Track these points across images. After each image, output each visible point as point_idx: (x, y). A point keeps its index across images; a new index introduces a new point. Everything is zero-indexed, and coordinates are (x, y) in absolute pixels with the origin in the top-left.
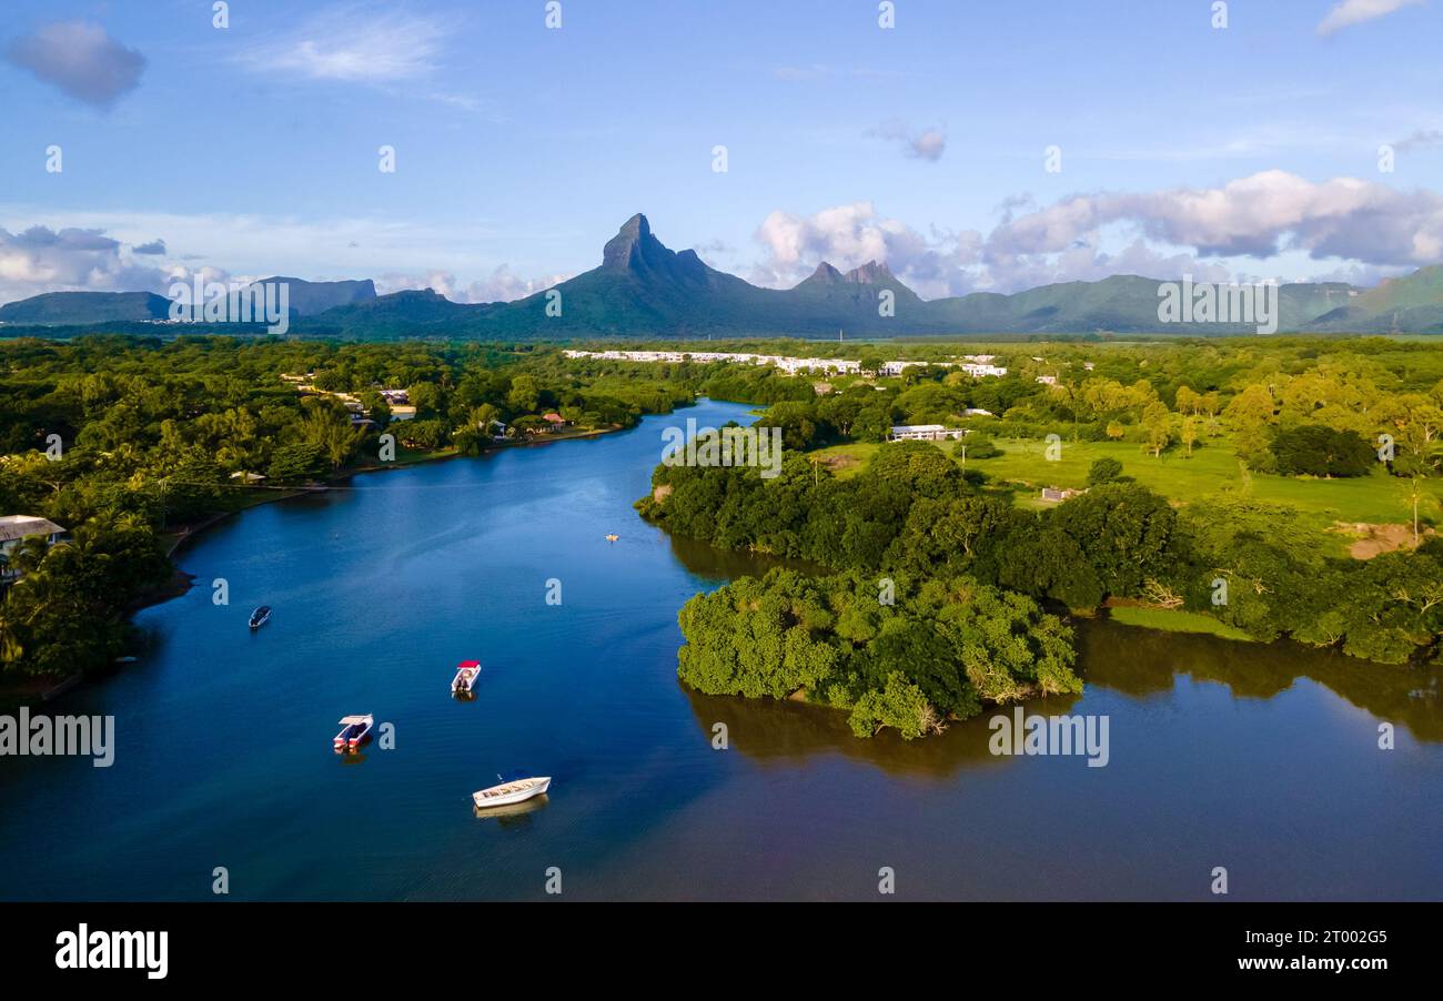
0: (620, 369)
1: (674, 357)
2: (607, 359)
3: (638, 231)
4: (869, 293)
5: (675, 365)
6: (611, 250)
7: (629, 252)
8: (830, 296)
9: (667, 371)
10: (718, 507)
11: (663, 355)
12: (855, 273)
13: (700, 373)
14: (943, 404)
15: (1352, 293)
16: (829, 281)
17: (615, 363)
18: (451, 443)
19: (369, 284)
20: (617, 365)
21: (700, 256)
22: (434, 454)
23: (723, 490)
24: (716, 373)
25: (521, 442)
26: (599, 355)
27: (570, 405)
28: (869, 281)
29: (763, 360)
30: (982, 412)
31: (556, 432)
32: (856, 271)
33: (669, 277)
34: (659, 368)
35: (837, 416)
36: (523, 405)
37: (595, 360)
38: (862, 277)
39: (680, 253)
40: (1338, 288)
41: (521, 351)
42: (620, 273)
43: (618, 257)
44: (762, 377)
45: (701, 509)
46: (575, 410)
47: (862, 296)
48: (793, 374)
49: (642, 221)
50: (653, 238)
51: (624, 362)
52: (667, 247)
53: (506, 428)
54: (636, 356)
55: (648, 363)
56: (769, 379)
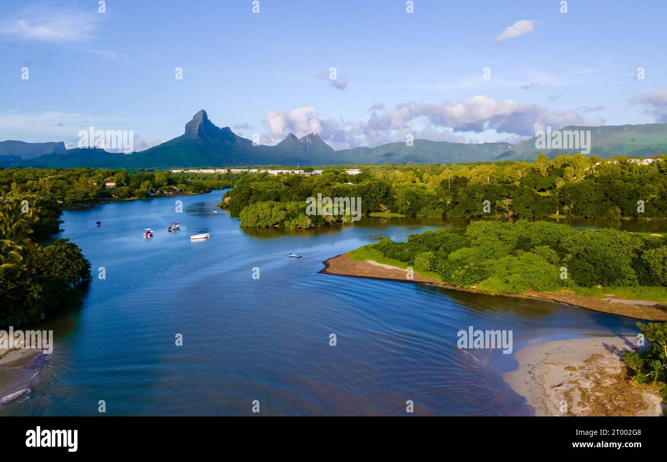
0: (198, 177)
1: (223, 171)
2: (191, 173)
3: (202, 118)
4: (311, 147)
5: (223, 174)
6: (189, 127)
7: (197, 129)
8: (293, 149)
9: (220, 177)
10: (249, 198)
11: (217, 171)
12: (304, 138)
13: (235, 177)
14: (335, 180)
15: (510, 147)
16: (293, 142)
17: (196, 174)
18: (134, 196)
19: (62, 144)
20: (196, 175)
21: (233, 130)
22: (127, 199)
23: (251, 194)
24: (242, 177)
25: (162, 195)
26: (187, 172)
27: (181, 184)
28: (311, 142)
29: (263, 171)
30: (350, 183)
31: (177, 193)
32: (305, 137)
33: (217, 140)
34: (216, 175)
35: (293, 182)
36: (161, 183)
37: (186, 173)
38: (307, 140)
39: (223, 129)
40: (504, 144)
41: (148, 171)
42: (194, 138)
43: (193, 130)
44: (263, 176)
45: (243, 200)
46: (184, 185)
47: (308, 149)
48: (276, 175)
49: (204, 114)
50: (209, 122)
51: (199, 174)
52: (216, 126)
53: (156, 191)
54: (205, 171)
55: (211, 174)
56: (265, 177)
